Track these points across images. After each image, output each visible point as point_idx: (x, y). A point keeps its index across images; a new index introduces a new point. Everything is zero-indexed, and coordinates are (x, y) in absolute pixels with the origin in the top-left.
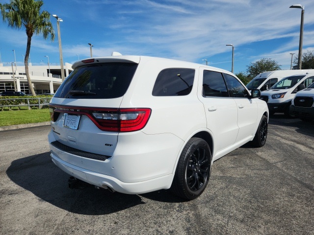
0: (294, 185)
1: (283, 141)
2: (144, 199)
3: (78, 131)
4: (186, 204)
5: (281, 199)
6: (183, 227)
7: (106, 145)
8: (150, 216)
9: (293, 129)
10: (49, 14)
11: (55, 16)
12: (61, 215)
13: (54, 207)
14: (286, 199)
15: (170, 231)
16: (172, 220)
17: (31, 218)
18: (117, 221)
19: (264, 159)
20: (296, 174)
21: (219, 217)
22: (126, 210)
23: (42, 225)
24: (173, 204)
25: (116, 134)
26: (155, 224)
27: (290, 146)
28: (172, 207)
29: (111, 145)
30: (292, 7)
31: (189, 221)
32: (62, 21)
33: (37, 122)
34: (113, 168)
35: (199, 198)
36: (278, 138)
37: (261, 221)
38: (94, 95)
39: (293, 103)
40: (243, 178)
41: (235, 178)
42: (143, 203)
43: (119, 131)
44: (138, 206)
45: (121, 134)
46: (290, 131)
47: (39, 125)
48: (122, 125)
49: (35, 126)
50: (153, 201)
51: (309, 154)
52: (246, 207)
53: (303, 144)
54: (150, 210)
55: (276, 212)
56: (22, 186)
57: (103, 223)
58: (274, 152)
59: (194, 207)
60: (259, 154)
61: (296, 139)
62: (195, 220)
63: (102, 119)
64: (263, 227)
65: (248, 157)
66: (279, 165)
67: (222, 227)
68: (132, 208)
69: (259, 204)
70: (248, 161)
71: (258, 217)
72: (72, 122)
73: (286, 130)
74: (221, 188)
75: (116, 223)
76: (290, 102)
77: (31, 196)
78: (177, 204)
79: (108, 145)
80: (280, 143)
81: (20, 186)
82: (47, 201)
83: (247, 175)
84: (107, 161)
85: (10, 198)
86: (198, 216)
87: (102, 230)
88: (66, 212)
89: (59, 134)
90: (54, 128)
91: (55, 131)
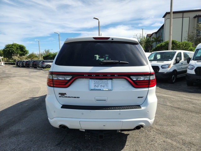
7: (138, 97)
25: (147, 89)
29: (142, 97)
34: (148, 112)
38: (127, 63)
43: (148, 87)
45: (150, 89)
48: (151, 83)
63: (137, 80)
79: (140, 97)
84: (143, 108)
89: (76, 97)
90: (65, 94)
91: (65, 96)
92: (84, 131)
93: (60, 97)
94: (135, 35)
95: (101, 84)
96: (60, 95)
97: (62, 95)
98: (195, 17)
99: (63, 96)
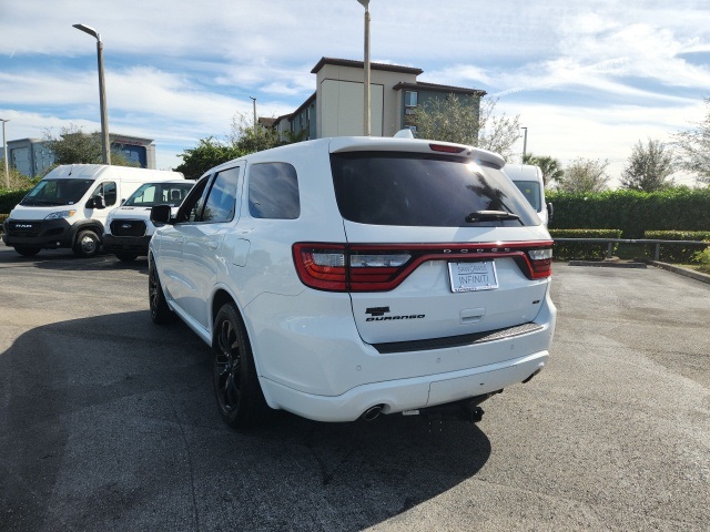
7: (533, 303)
29: (538, 301)
30: (78, 26)
79: (536, 303)
89: (414, 317)
90: (387, 309)
91: (386, 314)
92: (417, 413)
93: (368, 320)
94: (239, 116)
95: (473, 275)
96: (370, 316)
97: (377, 312)
98: (396, 88)
99: (380, 317)
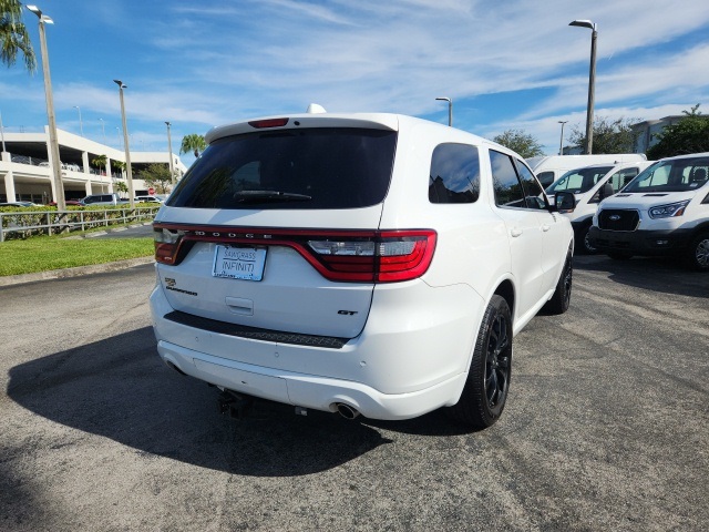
0: (663, 384)
1: (597, 299)
2: (387, 434)
3: (263, 283)
4: (479, 436)
5: (654, 411)
6: (500, 482)
7: (340, 312)
8: (417, 467)
9: (604, 276)
10: (19, 4)
11: (34, 8)
12: (217, 483)
13: (187, 467)
14: (665, 411)
15: (478, 494)
16: (468, 470)
17: (144, 496)
18: (353, 483)
19: (583, 338)
20: (656, 363)
21: (557, 455)
22: (359, 458)
23: (182, 508)
24: (453, 438)
25: (368, 288)
26: (440, 481)
27: (615, 308)
28: (455, 445)
29: (352, 313)
30: (574, 24)
31: (505, 470)
32: (50, 22)
33: (19, 273)
34: (363, 364)
35: (498, 423)
36: (586, 294)
37: (643, 458)
38: (308, 200)
39: (595, 223)
40: (562, 377)
41: (547, 378)
42: (389, 441)
43: (375, 281)
44: (380, 447)
45: (379, 287)
46: (599, 280)
47: (25, 279)
48: (382, 268)
49: (15, 282)
50: (409, 436)
51: (659, 322)
52: (598, 433)
53: (637, 304)
54: (410, 454)
55: (659, 438)
56: (76, 427)
57: (324, 489)
58: (594, 323)
59: (500, 442)
60: (567, 326)
61: (618, 294)
62: (515, 467)
63: (332, 255)
64: (651, 467)
65: (549, 333)
66: (616, 346)
67: (578, 476)
68: (369, 453)
69: (622, 425)
70: (554, 343)
71: (633, 449)
72: (242, 263)
73: (591, 278)
74: (532, 400)
75: (352, 488)
76: (589, 220)
77: (113, 449)
78: (462, 439)
79: (346, 313)
80: (595, 304)
81: (70, 425)
82: (164, 455)
83: (567, 370)
84: (346, 348)
85: (61, 455)
86: (516, 458)
87: (331, 504)
88: (224, 475)
89: (191, 293)
90: (174, 281)
91: (175, 286)
93: (167, 287)
95: (238, 262)
96: (167, 284)
97: (170, 283)
99: (172, 287)
